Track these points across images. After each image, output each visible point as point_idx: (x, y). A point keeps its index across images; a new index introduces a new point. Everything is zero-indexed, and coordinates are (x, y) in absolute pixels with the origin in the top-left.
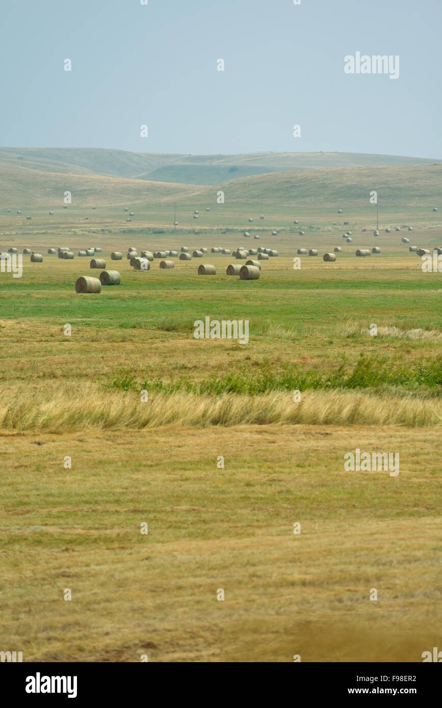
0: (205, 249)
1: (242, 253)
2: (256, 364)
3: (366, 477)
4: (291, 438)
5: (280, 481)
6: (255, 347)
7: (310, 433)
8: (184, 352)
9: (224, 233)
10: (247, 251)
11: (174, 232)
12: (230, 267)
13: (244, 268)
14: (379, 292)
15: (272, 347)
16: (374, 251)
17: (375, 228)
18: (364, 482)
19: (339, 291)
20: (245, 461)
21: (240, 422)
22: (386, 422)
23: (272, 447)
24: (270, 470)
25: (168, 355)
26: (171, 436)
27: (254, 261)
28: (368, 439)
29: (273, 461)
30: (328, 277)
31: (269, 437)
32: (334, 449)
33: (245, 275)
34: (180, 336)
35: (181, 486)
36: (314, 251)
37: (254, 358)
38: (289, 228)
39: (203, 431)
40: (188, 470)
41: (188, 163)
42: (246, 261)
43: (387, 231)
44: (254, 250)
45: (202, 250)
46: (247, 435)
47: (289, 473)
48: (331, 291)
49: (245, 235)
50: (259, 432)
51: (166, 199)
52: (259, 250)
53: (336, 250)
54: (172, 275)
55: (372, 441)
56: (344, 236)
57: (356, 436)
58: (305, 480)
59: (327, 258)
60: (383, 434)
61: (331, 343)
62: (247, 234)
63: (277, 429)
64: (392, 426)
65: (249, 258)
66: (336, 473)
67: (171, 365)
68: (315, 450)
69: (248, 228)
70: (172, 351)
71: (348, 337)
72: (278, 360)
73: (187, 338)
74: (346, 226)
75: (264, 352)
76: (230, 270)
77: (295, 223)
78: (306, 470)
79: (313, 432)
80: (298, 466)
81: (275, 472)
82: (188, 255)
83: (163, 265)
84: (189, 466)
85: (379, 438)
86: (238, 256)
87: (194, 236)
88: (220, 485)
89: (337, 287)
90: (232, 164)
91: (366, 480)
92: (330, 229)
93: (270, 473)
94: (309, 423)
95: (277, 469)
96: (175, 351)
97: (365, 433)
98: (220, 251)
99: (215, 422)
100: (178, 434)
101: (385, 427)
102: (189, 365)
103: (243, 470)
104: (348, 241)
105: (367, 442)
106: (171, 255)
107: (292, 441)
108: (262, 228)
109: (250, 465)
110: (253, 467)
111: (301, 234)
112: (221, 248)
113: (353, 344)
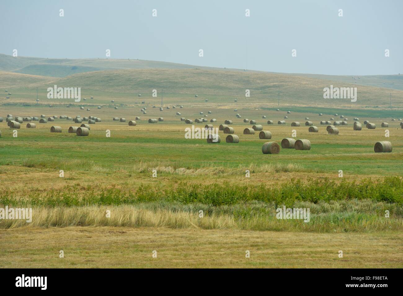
0: (56, 116)
1: (79, 119)
2: (83, 188)
3: (145, 259)
4: (101, 235)
5: (93, 261)
6: (83, 178)
7: (113, 232)
8: (39, 180)
9: (68, 107)
10: (82, 119)
11: (37, 105)
12: (71, 128)
13: (79, 129)
14: (161, 145)
15: (94, 178)
16: (160, 120)
17: (160, 106)
18: (144, 262)
19: (137, 144)
20: (72, 249)
21: (70, 224)
22: (159, 225)
23: (89, 240)
24: (87, 255)
25: (28, 182)
26: (26, 233)
27: (86, 125)
28: (148, 236)
29: (89, 249)
30: (130, 135)
31: (87, 234)
32: (127, 241)
33: (80, 133)
34: (37, 170)
35: (30, 265)
36: (123, 119)
37: (82, 185)
38: (108, 105)
39: (47, 230)
40: (36, 254)
41: (46, 63)
42: (81, 124)
43: (168, 108)
44: (87, 118)
45: (54, 117)
46: (74, 233)
47: (99, 257)
48: (132, 144)
49: (81, 108)
50: (82, 231)
51: (31, 85)
52: (90, 118)
53: (137, 119)
54: (35, 133)
55: (150, 237)
56: (142, 111)
57: (141, 233)
58: (108, 261)
59: (131, 124)
60: (157, 233)
61: (130, 176)
62: (83, 107)
63: (92, 229)
64: (163, 228)
65: (83, 123)
66: (127, 256)
67: (30, 188)
68: (116, 242)
69: (83, 104)
70: (32, 180)
71: (141, 172)
72: (97, 186)
73: (41, 172)
74: (143, 104)
75: (89, 181)
76: (71, 130)
77: (112, 102)
78: (109, 254)
79: (115, 231)
80: (104, 252)
81: (90, 256)
82: (45, 120)
83: (29, 126)
84: (37, 252)
85: (155, 235)
86: (76, 121)
87: (49, 108)
88: (55, 264)
89: (136, 142)
90: (73, 65)
91: (146, 261)
92: (133, 106)
93: (87, 257)
94: (112, 226)
95: (91, 254)
96: (33, 180)
97: (146, 232)
98: (65, 118)
99: (54, 225)
100: (31, 232)
101: (159, 228)
102: (41, 189)
103: (71, 254)
104: (144, 113)
105: (147, 237)
106: (34, 119)
107: (102, 237)
108: (92, 104)
109: (75, 251)
110: (77, 253)
111: (116, 108)
112: (66, 116)
113: (143, 177)
